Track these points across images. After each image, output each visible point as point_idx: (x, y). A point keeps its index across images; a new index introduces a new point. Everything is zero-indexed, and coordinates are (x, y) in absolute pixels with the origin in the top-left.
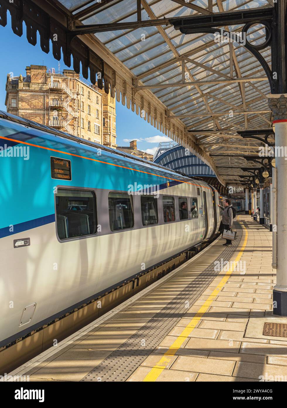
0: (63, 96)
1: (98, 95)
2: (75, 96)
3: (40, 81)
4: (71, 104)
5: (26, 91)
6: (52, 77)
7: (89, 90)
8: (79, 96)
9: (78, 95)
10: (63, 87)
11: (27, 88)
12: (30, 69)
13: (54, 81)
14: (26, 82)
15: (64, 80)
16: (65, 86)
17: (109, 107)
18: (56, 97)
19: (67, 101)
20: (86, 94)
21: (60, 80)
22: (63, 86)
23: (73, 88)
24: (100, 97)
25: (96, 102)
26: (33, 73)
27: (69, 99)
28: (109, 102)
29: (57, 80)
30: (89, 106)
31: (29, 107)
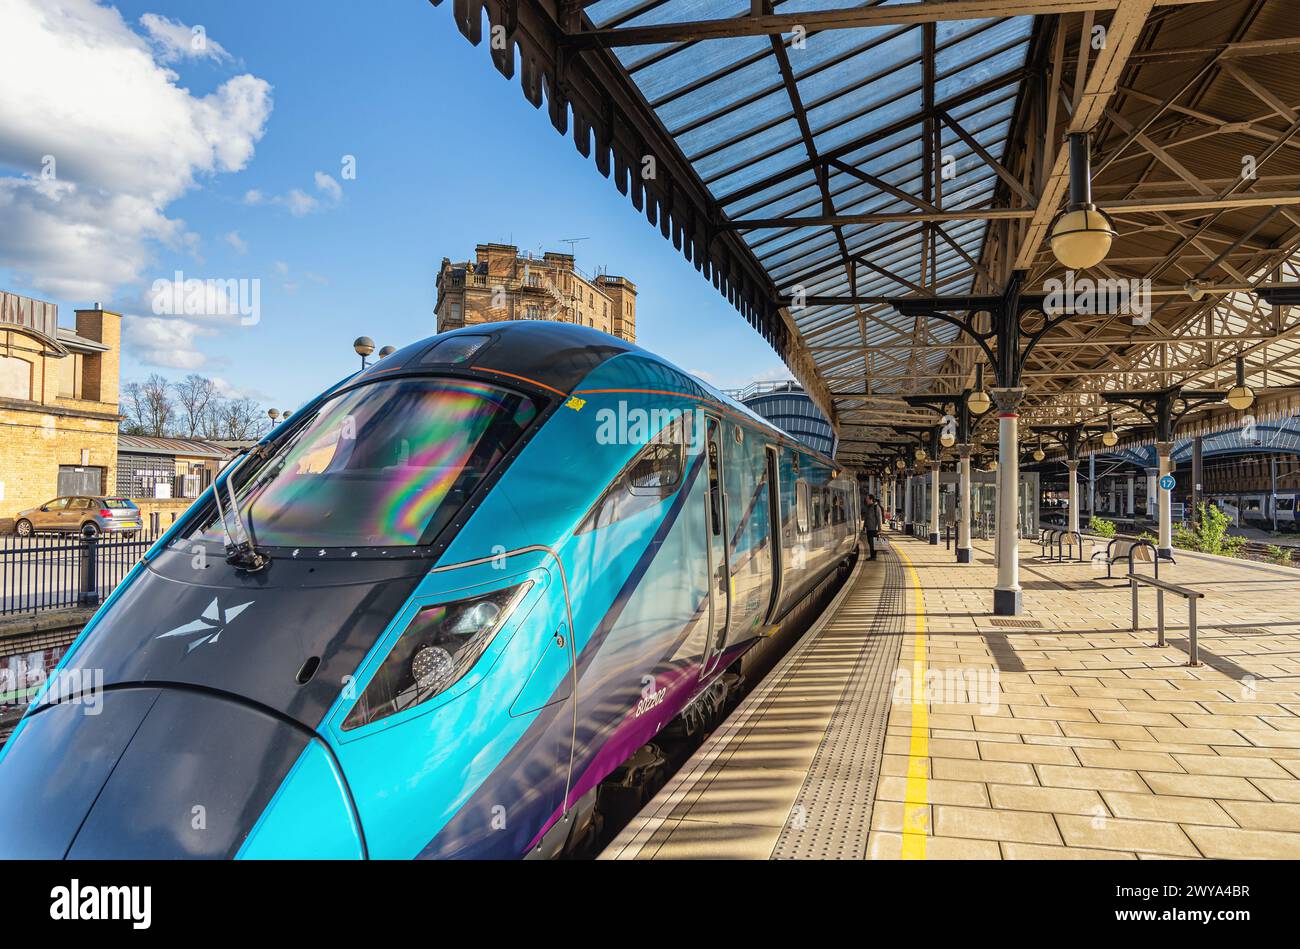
0: (547, 302)
1: (607, 302)
2: (568, 303)
3: (505, 273)
4: (560, 317)
5: (479, 290)
6: (527, 266)
7: (590, 290)
8: (574, 303)
9: (573, 300)
10: (546, 285)
11: (481, 285)
12: (486, 251)
13: (531, 273)
14: (479, 273)
15: (548, 273)
16: (550, 283)
17: (623, 322)
18: (534, 304)
19: (553, 312)
20: (586, 297)
21: (541, 272)
22: (546, 283)
23: (565, 288)
24: (609, 304)
25: (602, 313)
26: (492, 258)
27: (556, 307)
28: (623, 314)
29: (536, 272)
30: (591, 320)
31: (484, 320)
